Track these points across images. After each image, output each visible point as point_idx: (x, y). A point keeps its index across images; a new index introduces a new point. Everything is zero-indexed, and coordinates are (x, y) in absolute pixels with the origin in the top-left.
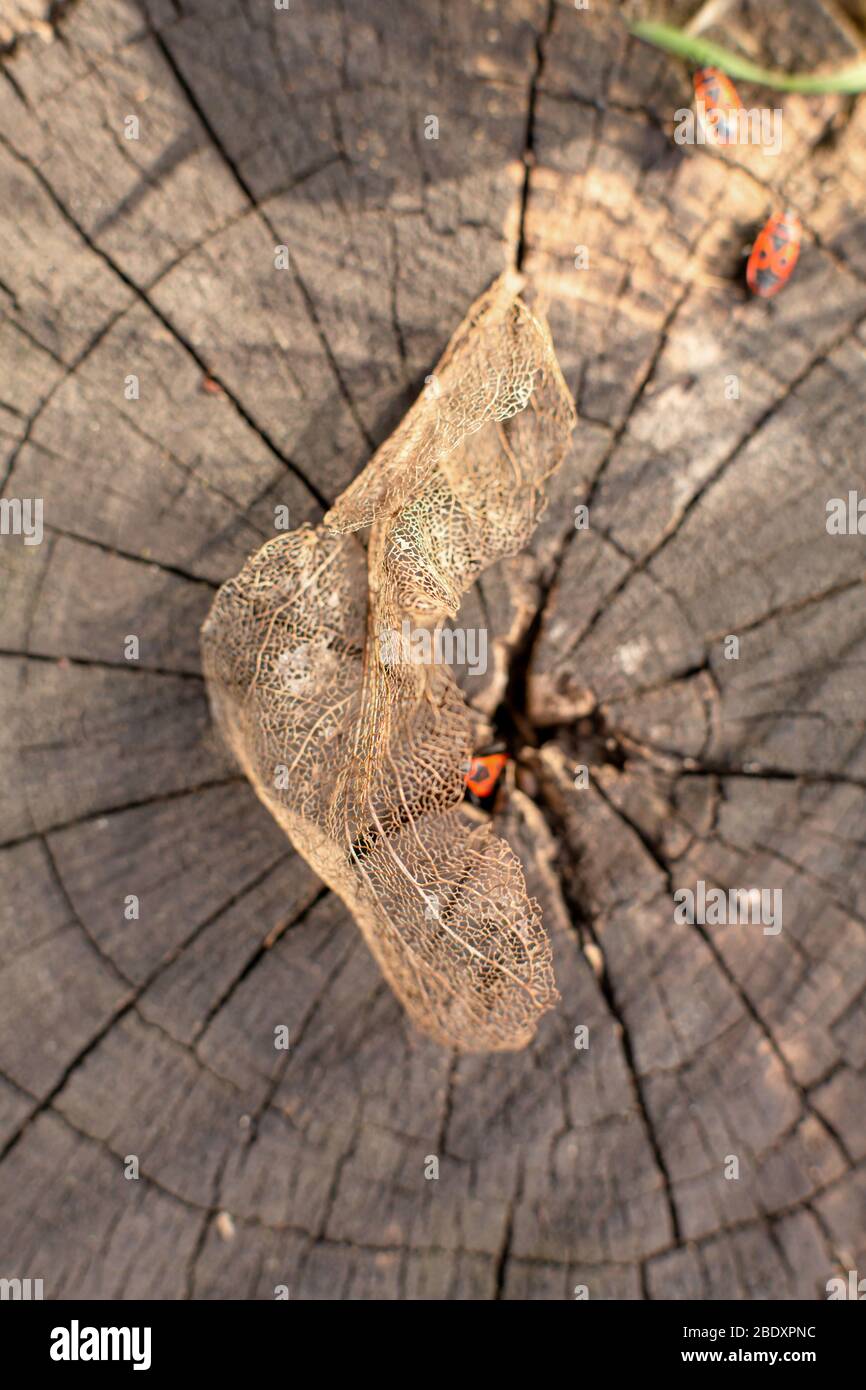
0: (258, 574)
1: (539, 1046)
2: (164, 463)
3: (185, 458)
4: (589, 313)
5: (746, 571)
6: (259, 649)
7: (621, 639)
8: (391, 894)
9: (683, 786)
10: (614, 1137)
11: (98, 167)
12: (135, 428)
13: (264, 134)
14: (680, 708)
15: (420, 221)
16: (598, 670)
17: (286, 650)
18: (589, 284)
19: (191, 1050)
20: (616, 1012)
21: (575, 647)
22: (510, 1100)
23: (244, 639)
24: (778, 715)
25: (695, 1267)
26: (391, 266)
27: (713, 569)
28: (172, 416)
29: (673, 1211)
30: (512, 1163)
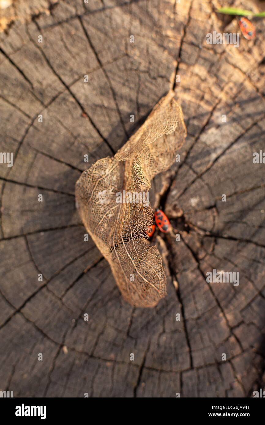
0: (94, 169)
1: (158, 308)
2: (69, 135)
3: (75, 134)
4: (192, 104)
5: (229, 181)
6: (92, 190)
7: (192, 196)
8: (124, 262)
9: (205, 239)
10: (176, 336)
11: (59, 52)
12: (62, 124)
13: (106, 47)
14: (206, 217)
15: (147, 75)
16: (185, 204)
17: (100, 191)
18: (192, 97)
19: (61, 299)
20: (180, 301)
21: (179, 197)
22: (148, 323)
23: (88, 187)
24: (234, 222)
25: (196, 375)
26: (137, 87)
27: (219, 179)
28: (73, 123)
29: (191, 358)
30: (147, 340)
